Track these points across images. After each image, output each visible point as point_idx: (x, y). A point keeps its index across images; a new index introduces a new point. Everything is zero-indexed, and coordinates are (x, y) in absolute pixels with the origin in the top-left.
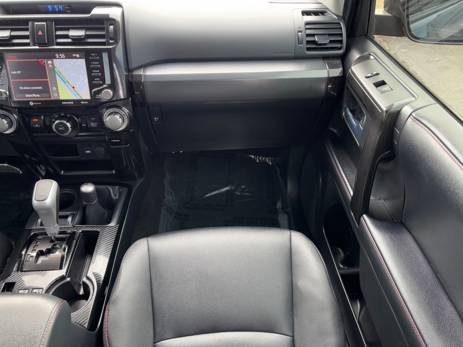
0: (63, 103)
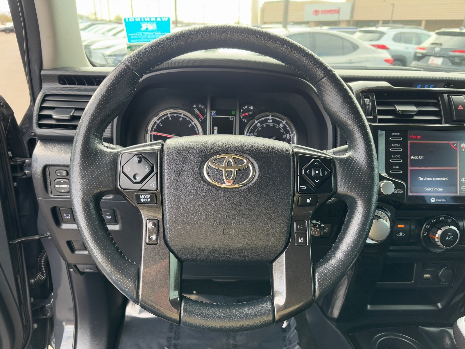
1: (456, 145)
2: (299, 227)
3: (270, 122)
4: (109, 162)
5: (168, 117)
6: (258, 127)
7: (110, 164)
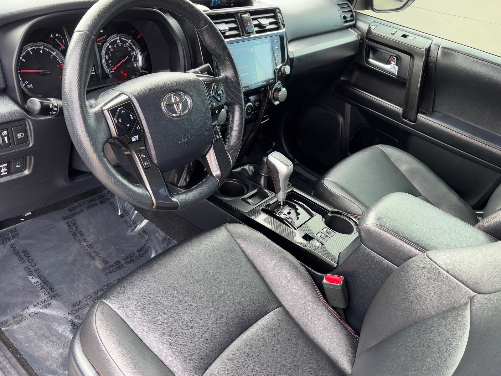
2: (214, 130)
3: (119, 43)
5: (29, 51)
6: (110, 48)
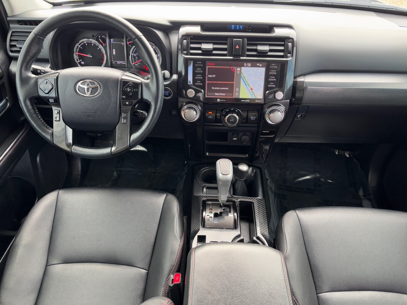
0: (242, 101)
1: (234, 69)
2: (124, 115)
4: (34, 83)
5: (85, 43)
7: (34, 84)
